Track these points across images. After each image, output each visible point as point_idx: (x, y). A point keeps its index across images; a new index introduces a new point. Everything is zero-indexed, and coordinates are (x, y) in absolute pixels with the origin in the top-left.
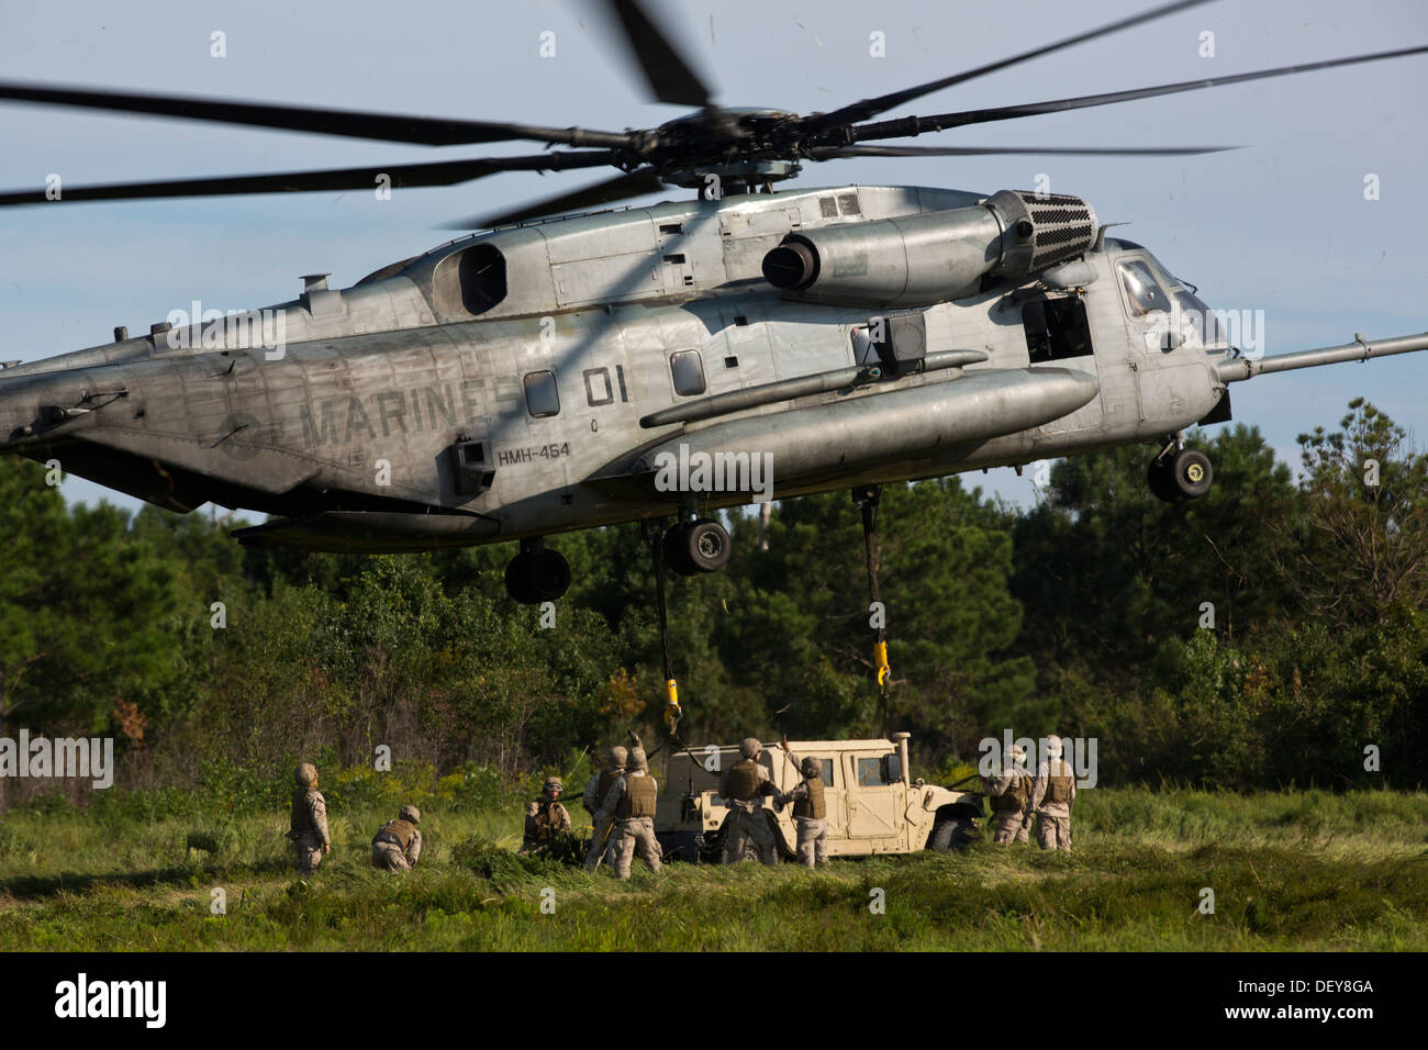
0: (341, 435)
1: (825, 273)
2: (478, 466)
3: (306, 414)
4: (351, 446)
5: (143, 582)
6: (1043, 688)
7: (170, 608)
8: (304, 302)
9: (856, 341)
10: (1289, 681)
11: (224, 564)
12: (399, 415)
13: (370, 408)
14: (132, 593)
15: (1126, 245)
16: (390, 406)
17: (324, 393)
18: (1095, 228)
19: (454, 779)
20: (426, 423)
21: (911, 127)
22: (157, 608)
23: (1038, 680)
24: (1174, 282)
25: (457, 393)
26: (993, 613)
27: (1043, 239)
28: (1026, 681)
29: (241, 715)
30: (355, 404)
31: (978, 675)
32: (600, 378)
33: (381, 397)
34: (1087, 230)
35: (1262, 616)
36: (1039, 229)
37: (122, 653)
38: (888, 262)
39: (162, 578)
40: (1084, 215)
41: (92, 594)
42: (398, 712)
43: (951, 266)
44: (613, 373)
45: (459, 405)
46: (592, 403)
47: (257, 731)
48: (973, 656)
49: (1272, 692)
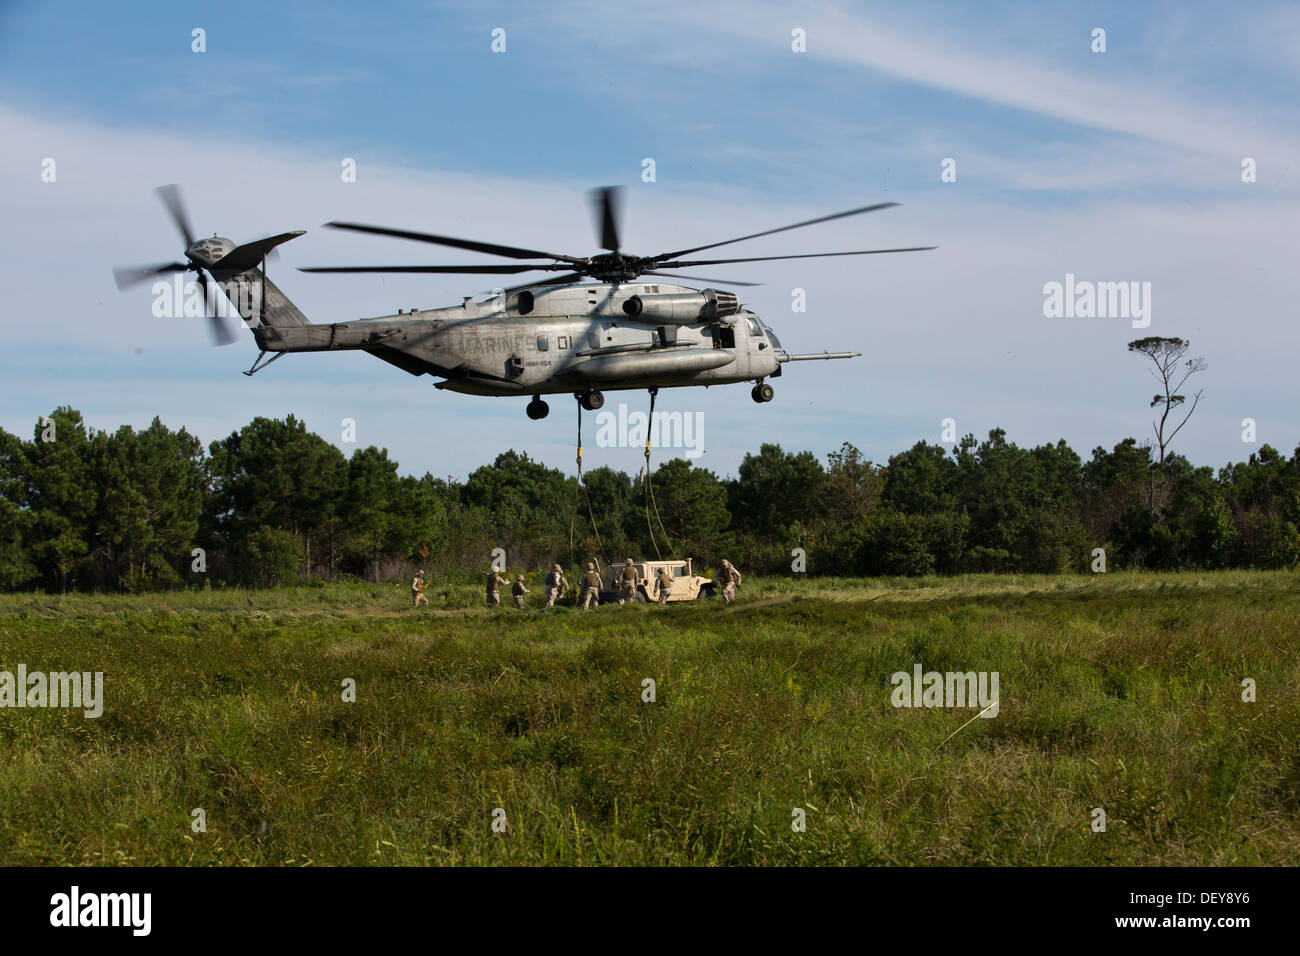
0: (472, 351)
1: (644, 310)
2: (518, 366)
3: (461, 343)
4: (475, 355)
5: (424, 504)
6: (738, 543)
7: (434, 513)
8: (464, 306)
9: (653, 335)
10: (823, 540)
11: (453, 499)
12: (493, 346)
13: (484, 343)
14: (421, 508)
15: (749, 312)
16: (490, 343)
17: (468, 336)
18: (739, 304)
19: (532, 574)
20: (502, 350)
21: (676, 265)
22: (429, 513)
23: (737, 539)
24: (764, 326)
25: (513, 340)
26: (721, 516)
27: (720, 306)
28: (732, 540)
29: (459, 552)
30: (478, 341)
31: (715, 538)
32: (564, 340)
33: (487, 339)
34: (736, 305)
35: (814, 517)
36: (719, 302)
37: (418, 529)
38: (666, 308)
39: (431, 503)
40: (735, 299)
41: (407, 508)
42: (513, 550)
43: (688, 312)
44: (568, 339)
45: (514, 344)
46: (560, 348)
47: (464, 556)
48: (714, 531)
49: (817, 543)
